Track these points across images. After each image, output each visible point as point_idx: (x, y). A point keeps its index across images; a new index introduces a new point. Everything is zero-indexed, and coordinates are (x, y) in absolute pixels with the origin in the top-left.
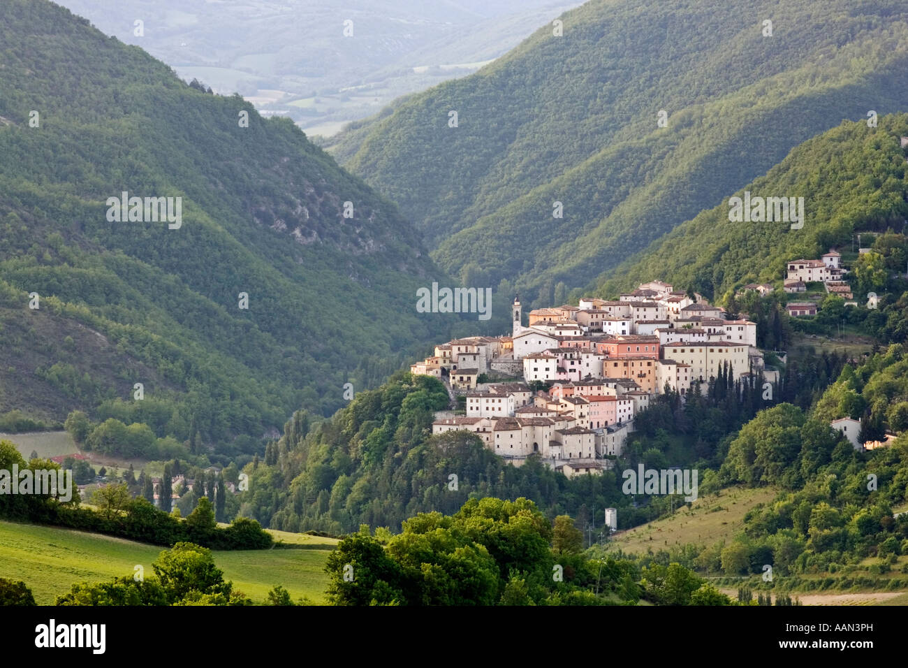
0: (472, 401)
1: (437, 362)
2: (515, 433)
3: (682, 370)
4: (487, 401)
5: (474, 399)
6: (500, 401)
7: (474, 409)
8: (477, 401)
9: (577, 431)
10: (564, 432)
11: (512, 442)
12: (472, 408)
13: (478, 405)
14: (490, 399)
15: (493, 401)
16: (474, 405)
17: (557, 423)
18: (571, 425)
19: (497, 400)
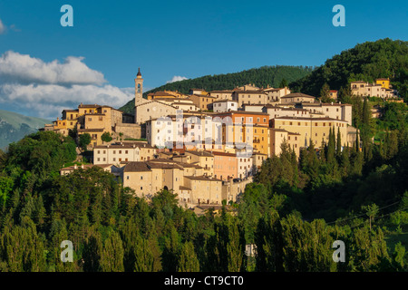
0: (99, 152)
1: (64, 124)
2: (146, 174)
3: (293, 137)
4: (114, 152)
5: (102, 150)
6: (127, 152)
7: (102, 159)
8: (104, 152)
9: (206, 178)
10: (192, 178)
11: (142, 183)
12: (99, 160)
13: (105, 156)
14: (117, 150)
15: (120, 152)
16: (102, 156)
17: (186, 169)
18: (200, 173)
19: (123, 150)
